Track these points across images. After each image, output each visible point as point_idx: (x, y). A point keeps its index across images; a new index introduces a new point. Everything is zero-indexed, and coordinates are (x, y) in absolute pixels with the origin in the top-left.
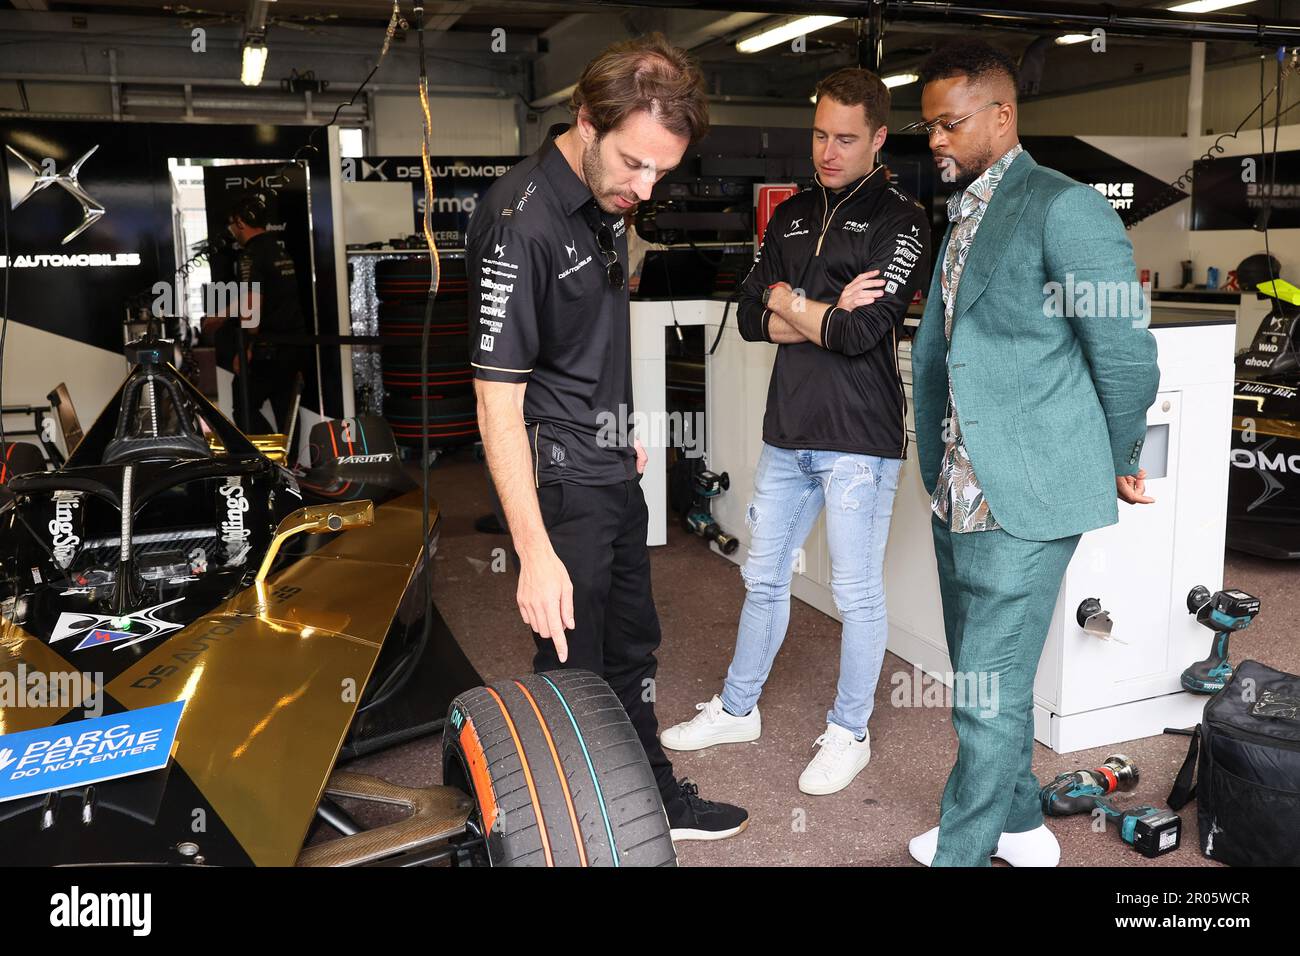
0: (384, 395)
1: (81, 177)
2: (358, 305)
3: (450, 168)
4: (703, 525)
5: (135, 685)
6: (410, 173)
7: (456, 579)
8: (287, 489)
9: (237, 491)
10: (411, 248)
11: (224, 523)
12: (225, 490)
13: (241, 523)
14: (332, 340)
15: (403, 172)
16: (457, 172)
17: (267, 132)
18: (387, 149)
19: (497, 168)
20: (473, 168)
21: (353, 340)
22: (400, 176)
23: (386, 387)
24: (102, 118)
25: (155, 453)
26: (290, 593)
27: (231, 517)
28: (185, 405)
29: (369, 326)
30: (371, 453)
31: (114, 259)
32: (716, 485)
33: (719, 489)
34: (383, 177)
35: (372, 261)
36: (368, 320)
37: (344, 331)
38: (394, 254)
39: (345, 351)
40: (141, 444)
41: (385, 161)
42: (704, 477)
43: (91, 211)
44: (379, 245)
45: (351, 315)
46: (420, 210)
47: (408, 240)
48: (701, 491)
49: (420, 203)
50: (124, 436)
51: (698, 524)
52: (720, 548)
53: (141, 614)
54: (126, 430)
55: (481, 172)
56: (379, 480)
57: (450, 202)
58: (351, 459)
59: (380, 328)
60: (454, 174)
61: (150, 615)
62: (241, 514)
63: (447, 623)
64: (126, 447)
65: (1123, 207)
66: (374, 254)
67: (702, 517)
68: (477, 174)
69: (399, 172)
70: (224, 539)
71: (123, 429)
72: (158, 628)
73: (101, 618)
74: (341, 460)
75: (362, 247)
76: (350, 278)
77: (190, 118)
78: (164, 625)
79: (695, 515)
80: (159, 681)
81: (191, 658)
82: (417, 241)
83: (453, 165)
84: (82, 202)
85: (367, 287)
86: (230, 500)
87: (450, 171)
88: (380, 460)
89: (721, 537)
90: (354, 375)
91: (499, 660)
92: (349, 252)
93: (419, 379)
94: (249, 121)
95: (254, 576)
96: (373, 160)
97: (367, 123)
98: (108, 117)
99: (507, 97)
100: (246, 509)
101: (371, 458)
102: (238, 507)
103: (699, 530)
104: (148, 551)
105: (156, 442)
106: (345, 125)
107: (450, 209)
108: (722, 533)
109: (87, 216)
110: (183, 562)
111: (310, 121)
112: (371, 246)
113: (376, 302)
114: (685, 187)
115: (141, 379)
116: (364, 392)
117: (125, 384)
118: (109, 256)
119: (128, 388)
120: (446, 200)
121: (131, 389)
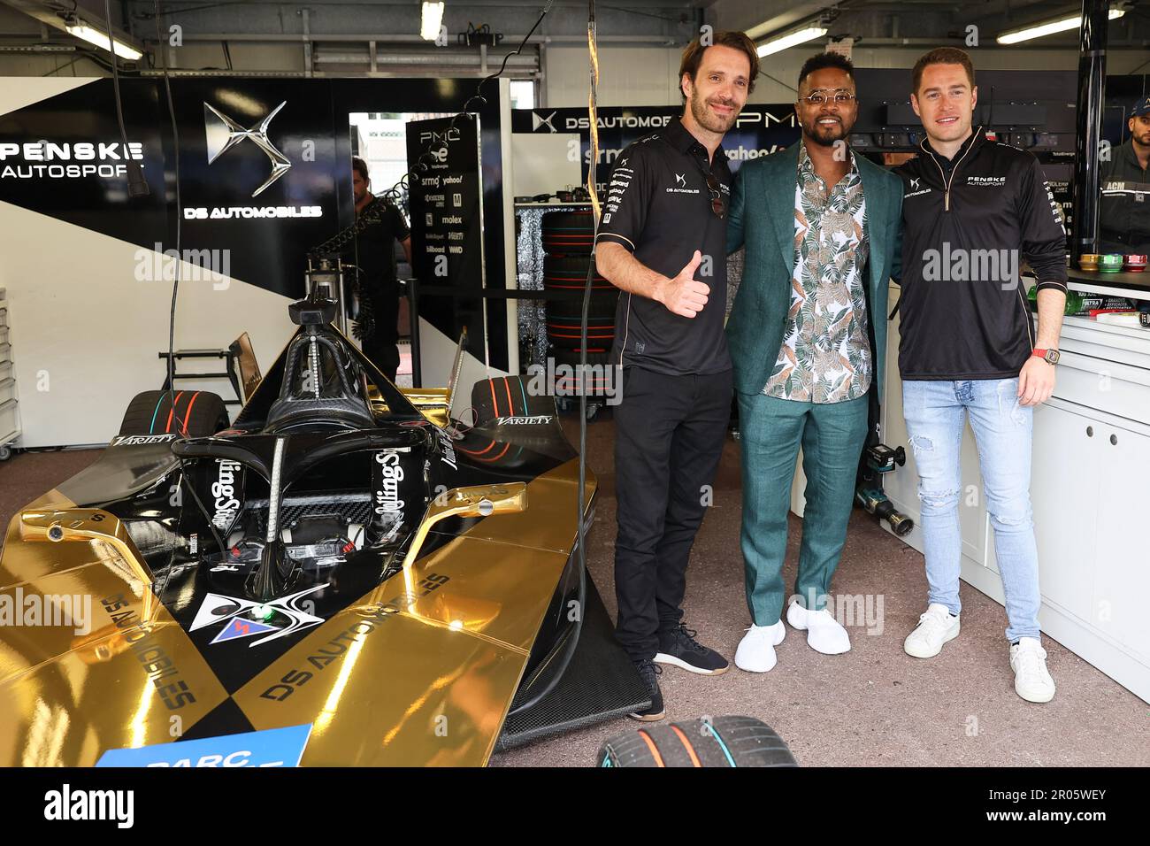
0: (548, 346)
1: (270, 133)
2: (525, 255)
3: (618, 118)
4: (875, 502)
5: (266, 695)
6: (579, 125)
8: (443, 459)
9: (393, 459)
10: (577, 201)
11: (379, 493)
12: (381, 457)
13: (396, 493)
14: (498, 294)
15: (572, 123)
16: (625, 124)
17: (446, 87)
18: (557, 101)
19: (664, 118)
20: (640, 118)
21: (518, 294)
22: (568, 127)
23: (550, 339)
24: (295, 75)
25: (316, 415)
26: (437, 582)
27: (387, 487)
28: (346, 367)
29: (535, 277)
30: (531, 414)
31: (298, 211)
32: (891, 461)
33: (894, 465)
34: (553, 129)
35: (539, 214)
36: (533, 271)
37: (510, 285)
38: (559, 207)
39: (511, 304)
40: (304, 405)
41: (555, 113)
42: (879, 452)
43: (279, 165)
44: (546, 198)
45: (517, 266)
46: (587, 161)
47: (574, 192)
48: (875, 467)
49: (587, 155)
50: (288, 396)
51: (869, 501)
52: (893, 528)
53: (284, 602)
54: (289, 391)
55: (648, 122)
56: (538, 443)
58: (511, 420)
59: (545, 281)
60: (621, 126)
61: (293, 604)
62: (396, 483)
64: (291, 407)
66: (539, 207)
67: (874, 494)
68: (644, 125)
69: (568, 124)
70: (377, 511)
71: (287, 389)
72: (298, 621)
73: (244, 603)
74: (501, 421)
75: (529, 199)
76: (518, 231)
77: (374, 74)
78: (305, 617)
79: (865, 491)
80: (291, 690)
82: (581, 193)
83: (621, 116)
84: (271, 156)
85: (533, 239)
86: (386, 468)
87: (618, 122)
88: (539, 422)
89: (893, 517)
90: (519, 326)
92: (517, 204)
93: (579, 332)
94: (428, 76)
95: (403, 559)
96: (543, 112)
97: (539, 75)
98: (301, 75)
99: (676, 45)
100: (401, 479)
101: (530, 420)
102: (393, 476)
103: (869, 506)
104: (307, 515)
105: (317, 404)
106: (516, 78)
108: (895, 512)
109: (275, 169)
110: (335, 537)
111: (484, 74)
112: (538, 198)
113: (541, 253)
114: (868, 137)
115: (304, 340)
116: (528, 342)
117: (289, 344)
118: (294, 208)
119: (292, 350)
120: (613, 151)
121: (295, 350)
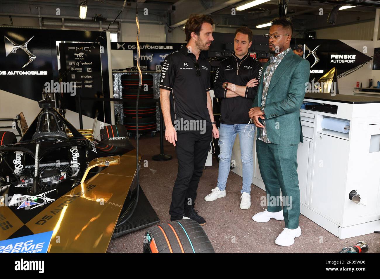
0: (124, 117)
1: (28, 47)
2: (116, 88)
3: (145, 46)
5: (37, 223)
6: (132, 47)
7: (146, 176)
8: (92, 150)
9: (76, 150)
10: (132, 71)
11: (71, 161)
12: (72, 150)
13: (77, 161)
14: (108, 100)
15: (130, 47)
16: (147, 47)
17: (88, 34)
18: (125, 40)
19: (159, 46)
20: (152, 46)
21: (114, 100)
22: (129, 48)
23: (124, 114)
24: (36, 28)
25: (49, 137)
26: (92, 187)
27: (74, 159)
28: (59, 122)
29: (119, 95)
30: (120, 136)
31: (39, 73)
34: (124, 49)
35: (120, 75)
36: (119, 93)
37: (111, 97)
38: (127, 73)
39: (112, 103)
40: (44, 134)
41: (125, 43)
43: (32, 58)
44: (122, 70)
45: (113, 91)
46: (135, 59)
47: (131, 68)
49: (135, 57)
50: (39, 132)
53: (41, 195)
54: (39, 130)
55: (154, 47)
56: (122, 145)
57: (144, 57)
58: (113, 138)
59: (123, 96)
61: (44, 196)
62: (77, 158)
63: (144, 191)
64: (40, 135)
65: (352, 62)
66: (120, 73)
68: (153, 48)
69: (129, 47)
70: (71, 167)
71: (38, 129)
72: (46, 201)
73: (27, 196)
74: (110, 139)
75: (117, 70)
76: (113, 80)
77: (64, 29)
78: (49, 199)
80: (45, 222)
81: (57, 213)
82: (134, 69)
83: (146, 45)
84: (29, 54)
85: (119, 83)
86: (73, 153)
87: (145, 47)
88: (122, 139)
90: (115, 110)
91: (160, 204)
92: (113, 72)
93: (136, 112)
94: (82, 30)
95: (80, 181)
96: (121, 43)
97: (119, 32)
98: (38, 28)
99: (162, 24)
100: (79, 156)
101: (120, 138)
102: (76, 155)
104: (47, 169)
105: (49, 134)
106: (112, 32)
107: (145, 59)
109: (30, 59)
110: (57, 175)
111: (101, 30)
112: (120, 70)
113: (121, 87)
114: (220, 53)
115: (44, 113)
116: (118, 115)
117: (39, 114)
118: (37, 72)
119: (40, 116)
120: (143, 56)
121: (41, 116)
